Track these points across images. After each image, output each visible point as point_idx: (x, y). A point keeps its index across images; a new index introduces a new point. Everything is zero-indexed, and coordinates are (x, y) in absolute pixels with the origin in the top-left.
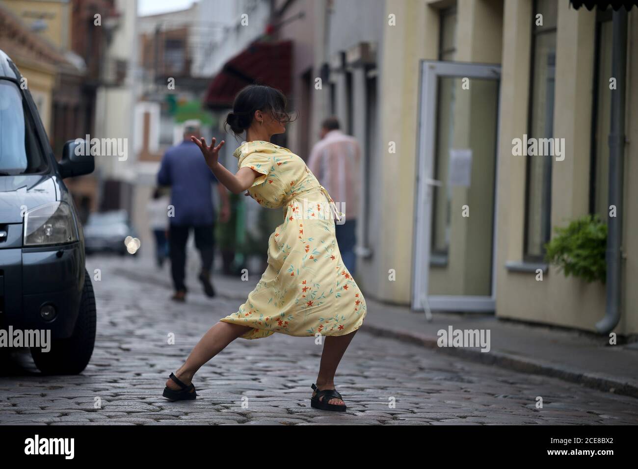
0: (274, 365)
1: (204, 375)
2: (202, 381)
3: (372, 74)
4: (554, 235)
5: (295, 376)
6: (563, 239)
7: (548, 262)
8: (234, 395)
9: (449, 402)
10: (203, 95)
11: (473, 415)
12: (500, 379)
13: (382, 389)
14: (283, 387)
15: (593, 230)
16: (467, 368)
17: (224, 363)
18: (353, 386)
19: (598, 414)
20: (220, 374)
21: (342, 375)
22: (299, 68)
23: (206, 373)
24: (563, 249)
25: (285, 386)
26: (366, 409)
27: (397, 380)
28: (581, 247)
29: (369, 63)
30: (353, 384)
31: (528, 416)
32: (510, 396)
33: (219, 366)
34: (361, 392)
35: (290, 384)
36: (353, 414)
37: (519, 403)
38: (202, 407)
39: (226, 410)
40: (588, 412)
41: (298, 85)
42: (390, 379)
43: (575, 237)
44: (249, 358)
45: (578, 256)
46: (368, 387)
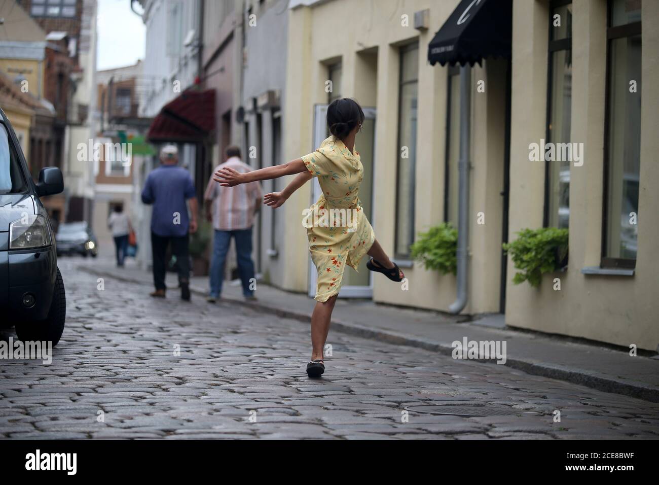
0: (204, 340)
1: (149, 348)
2: (148, 353)
3: (277, 115)
4: (418, 239)
5: (220, 348)
6: (425, 242)
7: (412, 259)
8: (172, 363)
9: (337, 367)
10: (147, 131)
11: (356, 377)
12: (377, 349)
13: (286, 358)
14: (211, 357)
15: (448, 235)
16: (351, 341)
17: (164, 339)
18: (264, 355)
19: (451, 375)
20: (161, 347)
21: (256, 347)
22: (221, 111)
23: (150, 346)
24: (424, 249)
25: (212, 356)
26: (274, 373)
27: (298, 350)
28: (438, 247)
29: (275, 107)
30: (264, 354)
31: (398, 377)
32: (385, 362)
33: (160, 341)
34: (270, 360)
35: (216, 355)
36: (265, 377)
37: (391, 367)
38: (148, 372)
39: (167, 375)
40: (444, 374)
41: (220, 123)
42: (292, 350)
43: (433, 240)
44: (184, 335)
45: (435, 254)
46: (275, 356)
